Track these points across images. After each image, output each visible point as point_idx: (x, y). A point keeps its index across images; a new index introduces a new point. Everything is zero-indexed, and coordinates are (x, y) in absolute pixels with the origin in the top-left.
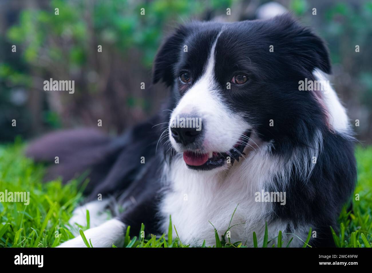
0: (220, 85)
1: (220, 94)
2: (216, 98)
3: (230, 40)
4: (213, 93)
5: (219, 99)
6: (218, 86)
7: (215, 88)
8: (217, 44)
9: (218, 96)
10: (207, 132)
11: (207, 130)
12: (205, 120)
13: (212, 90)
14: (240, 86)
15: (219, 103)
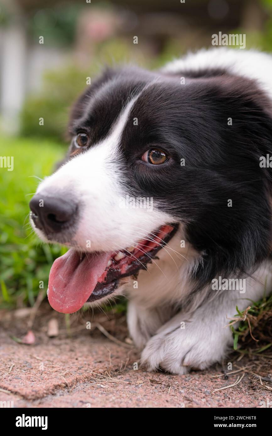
0: (123, 158)
1: (119, 170)
2: (111, 174)
3: (160, 97)
4: (110, 167)
5: (116, 176)
6: (120, 159)
7: (115, 161)
8: (139, 98)
9: (116, 172)
10: (83, 221)
11: (82, 218)
12: (83, 202)
13: (110, 163)
14: (153, 167)
15: (113, 183)
